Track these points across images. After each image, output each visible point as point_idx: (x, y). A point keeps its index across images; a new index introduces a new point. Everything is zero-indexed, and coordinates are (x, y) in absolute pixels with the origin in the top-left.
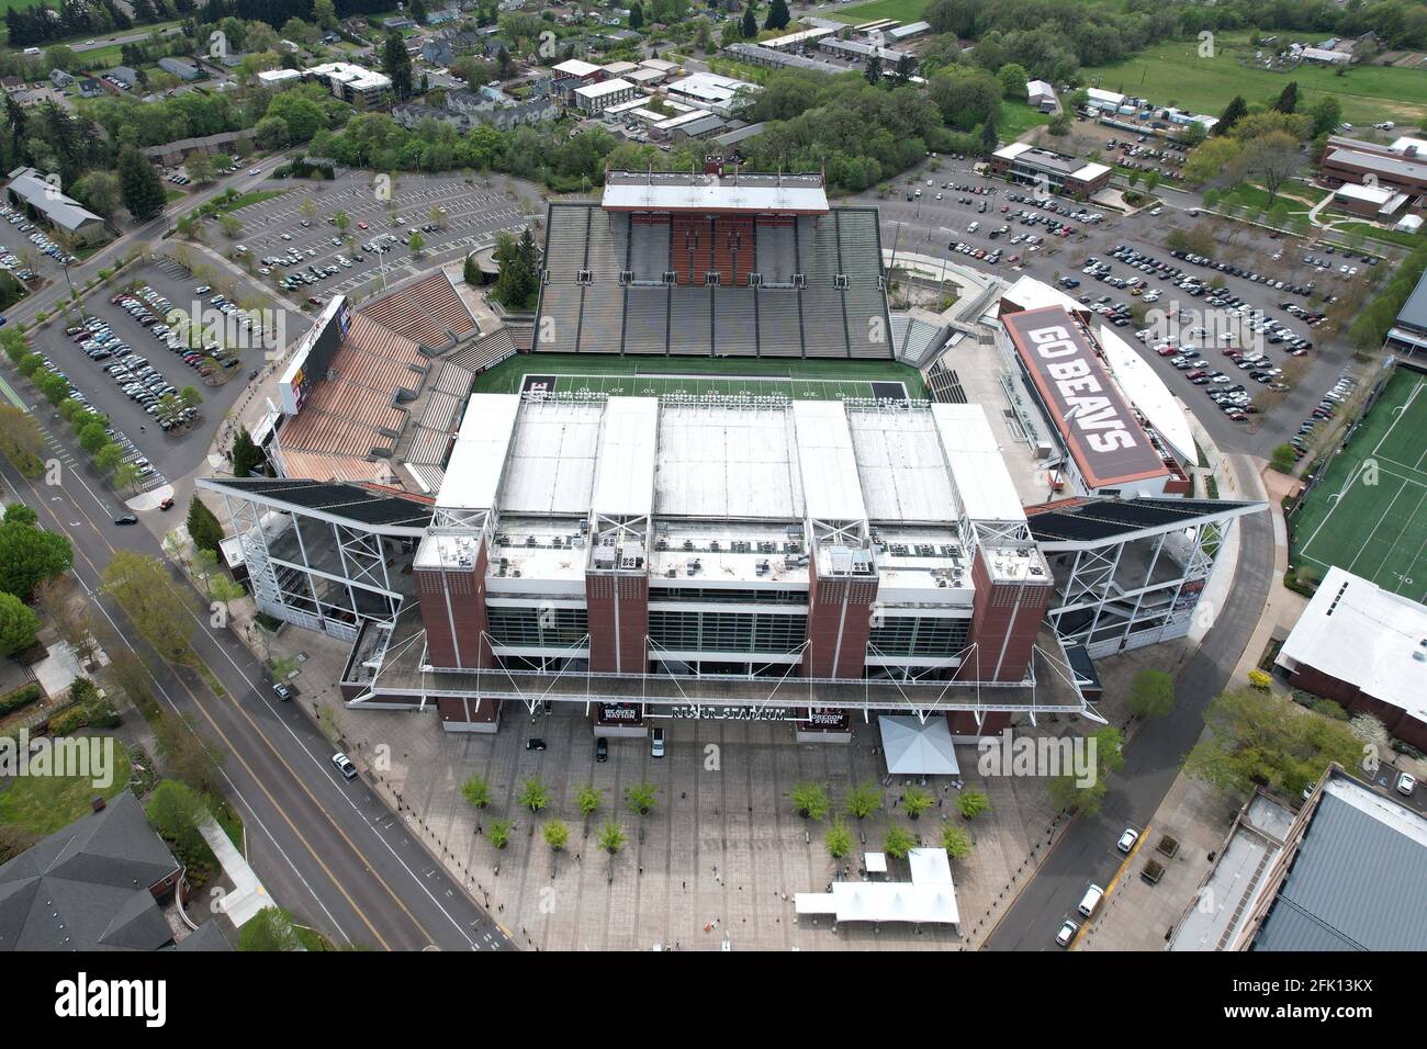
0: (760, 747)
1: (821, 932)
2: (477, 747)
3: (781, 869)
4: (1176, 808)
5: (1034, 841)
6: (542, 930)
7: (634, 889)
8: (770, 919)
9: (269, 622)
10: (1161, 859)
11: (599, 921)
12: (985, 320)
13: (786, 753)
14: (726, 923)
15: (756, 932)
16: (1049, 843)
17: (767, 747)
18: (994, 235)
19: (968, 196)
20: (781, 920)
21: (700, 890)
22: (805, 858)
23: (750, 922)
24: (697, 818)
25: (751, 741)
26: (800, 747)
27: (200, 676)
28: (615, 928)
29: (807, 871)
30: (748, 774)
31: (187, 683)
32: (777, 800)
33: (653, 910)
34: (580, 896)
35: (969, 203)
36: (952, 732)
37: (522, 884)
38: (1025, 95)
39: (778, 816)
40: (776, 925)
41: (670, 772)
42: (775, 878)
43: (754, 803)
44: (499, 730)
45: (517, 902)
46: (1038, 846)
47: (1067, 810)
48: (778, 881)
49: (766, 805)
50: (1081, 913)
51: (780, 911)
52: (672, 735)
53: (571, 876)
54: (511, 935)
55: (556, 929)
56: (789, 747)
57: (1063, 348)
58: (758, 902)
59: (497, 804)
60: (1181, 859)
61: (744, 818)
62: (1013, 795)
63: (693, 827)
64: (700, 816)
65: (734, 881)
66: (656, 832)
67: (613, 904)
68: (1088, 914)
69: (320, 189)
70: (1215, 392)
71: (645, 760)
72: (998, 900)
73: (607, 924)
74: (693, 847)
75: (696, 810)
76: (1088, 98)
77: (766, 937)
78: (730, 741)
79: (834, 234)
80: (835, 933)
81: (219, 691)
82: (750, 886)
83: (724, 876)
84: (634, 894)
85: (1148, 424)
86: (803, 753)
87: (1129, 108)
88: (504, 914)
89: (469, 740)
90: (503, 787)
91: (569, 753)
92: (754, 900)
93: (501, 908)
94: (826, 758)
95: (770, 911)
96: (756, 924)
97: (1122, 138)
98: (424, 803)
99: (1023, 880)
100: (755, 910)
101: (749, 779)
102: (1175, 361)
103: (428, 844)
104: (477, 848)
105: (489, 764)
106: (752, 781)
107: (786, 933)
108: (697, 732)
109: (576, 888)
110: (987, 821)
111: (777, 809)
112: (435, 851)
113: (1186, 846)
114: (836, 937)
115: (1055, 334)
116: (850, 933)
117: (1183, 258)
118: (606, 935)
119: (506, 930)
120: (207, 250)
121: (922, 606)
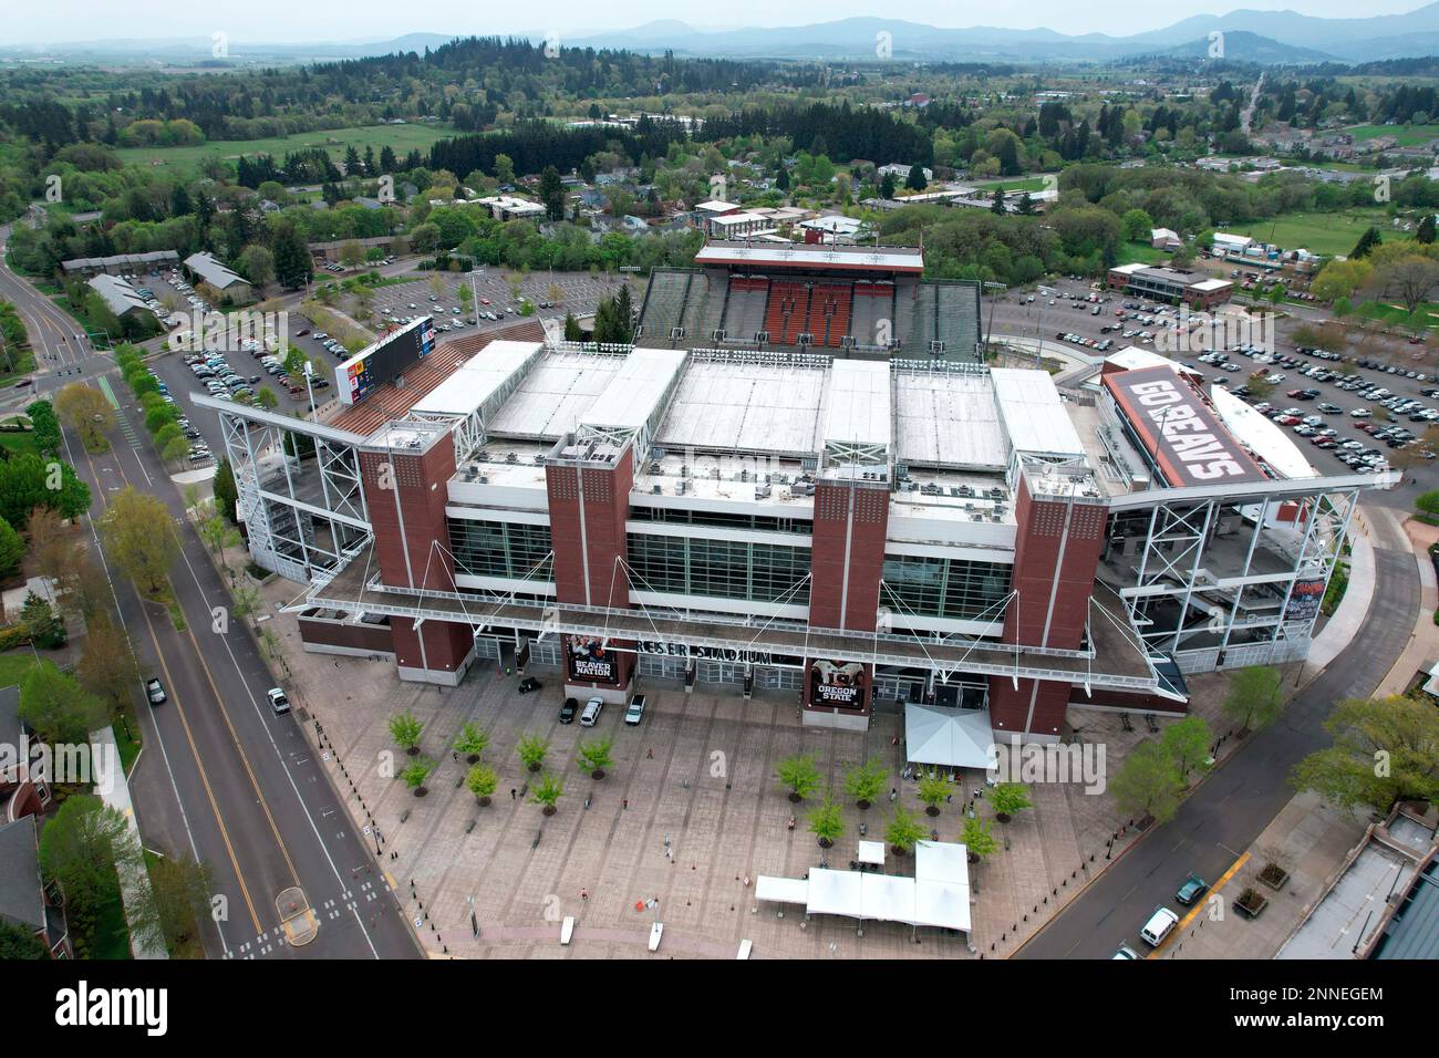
0: (757, 726)
1: (785, 928)
2: (431, 696)
3: (751, 853)
4: (1286, 836)
5: (1088, 853)
6: (435, 885)
7: (562, 855)
8: (723, 906)
9: (259, 571)
10: (1261, 889)
11: (506, 884)
12: (1087, 386)
13: (787, 734)
14: (665, 905)
15: (701, 919)
16: (1108, 857)
17: (765, 726)
18: (1106, 331)
19: (1082, 303)
20: (737, 908)
21: (643, 865)
22: (784, 843)
23: (696, 906)
24: (660, 791)
25: (747, 720)
26: (805, 731)
27: (168, 612)
28: (525, 894)
29: (783, 858)
30: (736, 751)
31: (151, 616)
32: (764, 780)
33: (578, 880)
34: (493, 855)
35: (1082, 308)
36: (995, 726)
37: (430, 835)
38: (1148, 239)
39: (761, 797)
40: (728, 913)
41: (643, 740)
42: (741, 861)
43: (735, 781)
44: (460, 684)
45: (415, 853)
46: (1092, 859)
47: (1135, 823)
48: (745, 864)
49: (749, 784)
50: (1145, 942)
51: (738, 900)
52: (656, 703)
53: (489, 831)
54: (394, 887)
55: (452, 887)
56: (791, 729)
57: (1168, 397)
58: (713, 885)
59: (431, 752)
60: (1293, 894)
61: (720, 795)
62: (1066, 802)
63: (654, 799)
64: (666, 787)
65: (688, 859)
66: (608, 798)
67: (530, 869)
68: (1155, 942)
69: (457, 278)
70: (1344, 454)
71: (616, 726)
72: (1031, 914)
73: (515, 890)
74: (647, 819)
75: (662, 782)
76: (1214, 241)
77: (713, 925)
78: (723, 717)
79: (933, 305)
80: (805, 930)
81: (181, 626)
82: (707, 867)
83: (678, 853)
84: (560, 861)
85: (1260, 459)
86: (807, 737)
87: (1258, 250)
88: (395, 864)
89: (423, 690)
90: (445, 737)
91: (532, 712)
92: (708, 882)
93: (394, 856)
94: (834, 742)
95: (725, 896)
96: (703, 909)
97: (1246, 270)
98: (350, 743)
99: (1068, 896)
100: (706, 893)
101: (735, 757)
102: (1297, 428)
103: (337, 783)
104: (392, 792)
105: (437, 715)
106: (739, 758)
107: (740, 924)
108: (685, 705)
109: (492, 846)
110: (1028, 826)
111: (762, 790)
112: (342, 791)
113: (1299, 878)
114: (805, 936)
115: (1159, 387)
116: (825, 932)
117: (1311, 354)
118: (511, 900)
119: (391, 880)
120: (337, 312)
121: (951, 544)
